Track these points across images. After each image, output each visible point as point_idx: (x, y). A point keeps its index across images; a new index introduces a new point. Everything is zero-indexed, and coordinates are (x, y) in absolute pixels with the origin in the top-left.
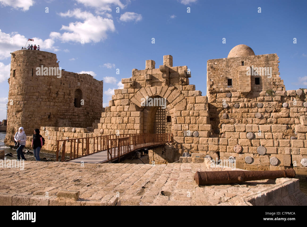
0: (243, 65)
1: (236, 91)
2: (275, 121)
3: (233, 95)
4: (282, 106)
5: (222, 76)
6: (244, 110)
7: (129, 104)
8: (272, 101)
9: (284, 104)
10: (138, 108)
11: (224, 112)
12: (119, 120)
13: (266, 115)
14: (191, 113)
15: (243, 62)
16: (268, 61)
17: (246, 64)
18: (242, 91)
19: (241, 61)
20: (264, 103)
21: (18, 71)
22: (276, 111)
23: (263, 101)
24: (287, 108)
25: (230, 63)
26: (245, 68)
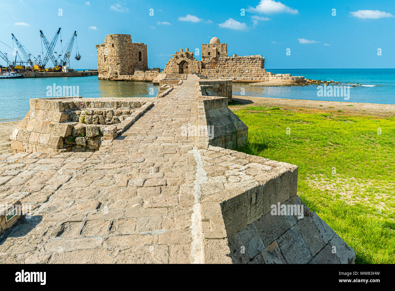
0: (214, 47)
1: (211, 57)
5: (206, 51)
6: (214, 64)
7: (175, 63)
8: (223, 61)
9: (227, 62)
10: (178, 64)
11: (207, 65)
12: (172, 68)
13: (221, 66)
14: (194, 66)
15: (214, 46)
16: (222, 46)
18: (213, 57)
20: (220, 62)
21: (115, 44)
22: (224, 65)
23: (220, 61)
24: (228, 63)
25: (210, 46)
26: (215, 48)
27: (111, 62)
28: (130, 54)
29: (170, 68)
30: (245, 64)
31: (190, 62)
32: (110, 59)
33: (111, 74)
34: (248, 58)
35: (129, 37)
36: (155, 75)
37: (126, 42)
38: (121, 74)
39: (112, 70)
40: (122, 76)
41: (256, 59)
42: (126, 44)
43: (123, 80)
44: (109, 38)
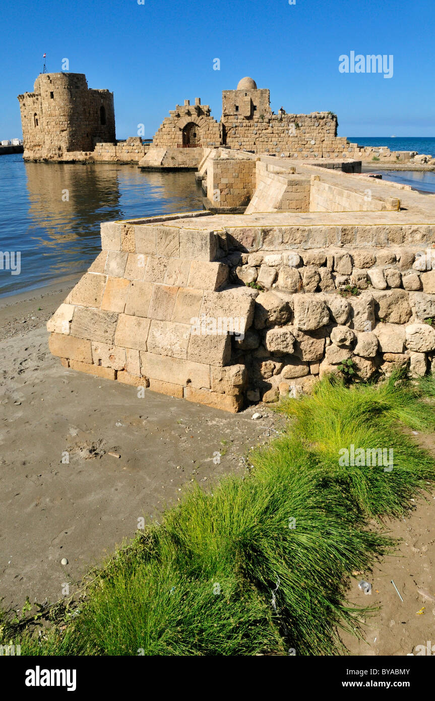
0: (246, 96)
1: (241, 115)
3: (239, 118)
4: (269, 126)
5: (232, 103)
6: (246, 128)
7: (175, 127)
8: (263, 122)
9: (271, 125)
10: (180, 129)
11: (233, 130)
12: (168, 137)
13: (260, 132)
14: (211, 132)
15: (246, 94)
16: (262, 94)
17: (249, 95)
18: (245, 115)
19: (245, 93)
20: (258, 124)
21: (57, 93)
22: (265, 129)
23: (258, 122)
24: (272, 127)
25: (238, 94)
26: (248, 99)
27: (49, 126)
29: (165, 137)
30: (304, 128)
31: (204, 125)
32: (47, 121)
33: (49, 150)
34: (311, 117)
35: (81, 78)
36: (137, 151)
37: (78, 87)
38: (68, 150)
39: (52, 143)
40: (71, 153)
41: (324, 120)
42: (76, 92)
43: (73, 162)
44: (44, 81)
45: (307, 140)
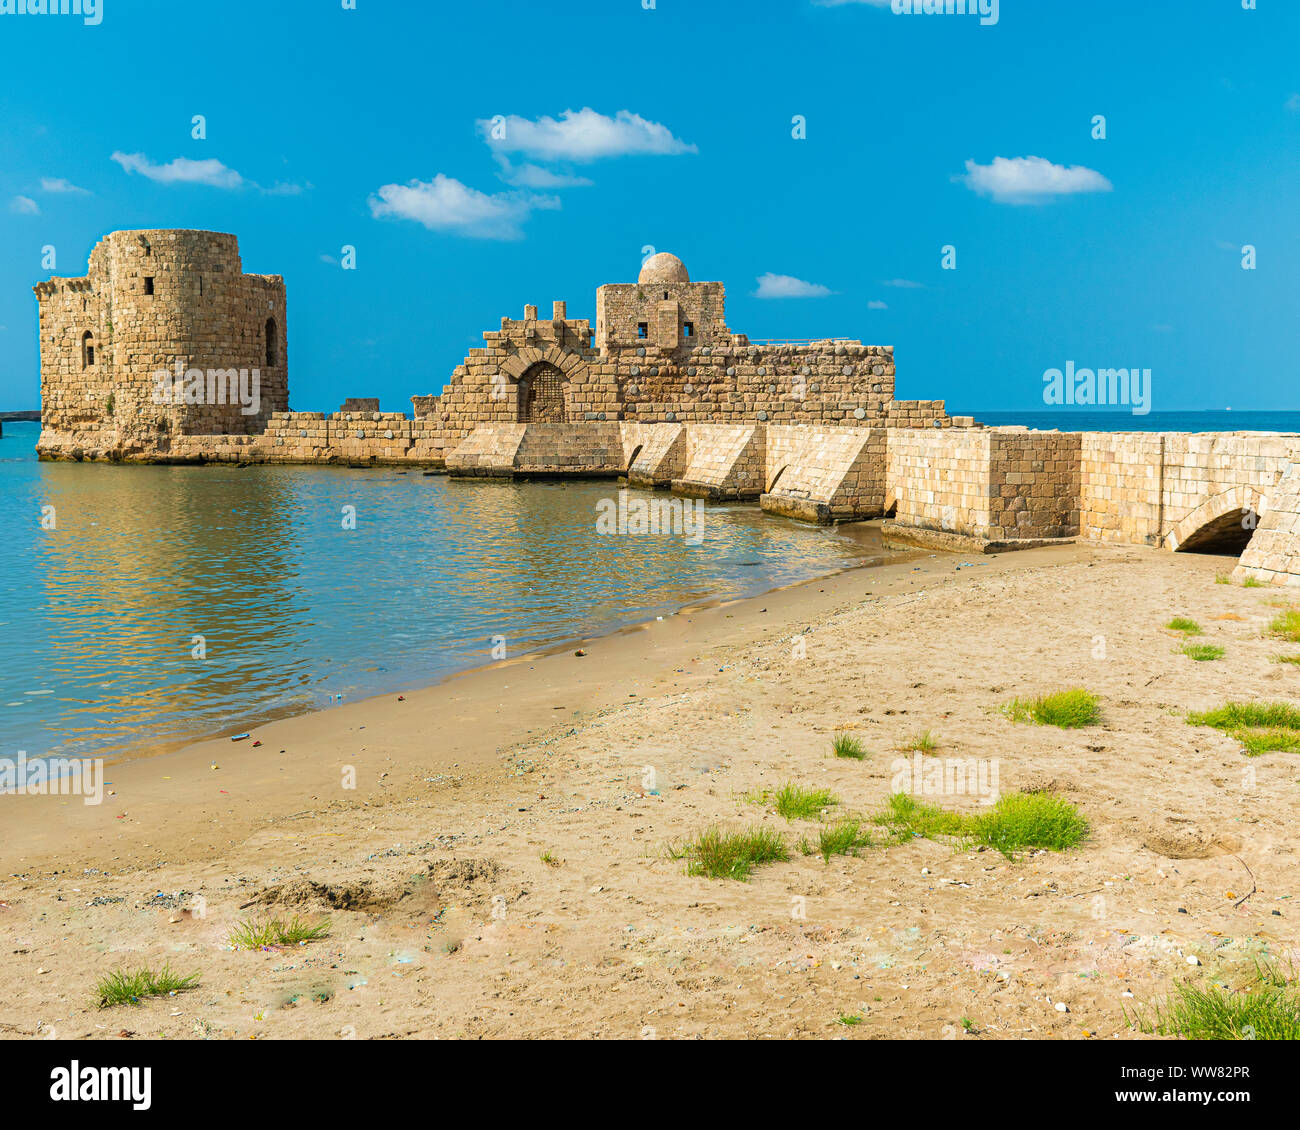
0: (666, 298)
1: (653, 345)
2: (714, 399)
3: (647, 353)
4: (726, 374)
5: (630, 316)
6: (665, 379)
7: (497, 373)
8: (711, 364)
9: (730, 370)
10: (512, 379)
11: (633, 383)
12: (480, 397)
13: (701, 388)
14: (595, 387)
15: (666, 295)
16: (707, 294)
17: (672, 297)
18: (663, 346)
19: (662, 291)
20: (698, 368)
21: (163, 280)
22: (716, 382)
23: (696, 364)
24: (734, 376)
25: (645, 294)
26: (670, 306)
27: (135, 368)
28: (231, 331)
29: (469, 397)
30: (817, 379)
31: (576, 369)
32: (130, 352)
33: (128, 430)
34: (833, 354)
35: (224, 244)
36: (389, 434)
37: (218, 268)
38: (187, 431)
39: (138, 410)
40: (194, 438)
41: (869, 358)
42: (215, 281)
43: (200, 461)
44: (129, 249)
45: (845, 407)
